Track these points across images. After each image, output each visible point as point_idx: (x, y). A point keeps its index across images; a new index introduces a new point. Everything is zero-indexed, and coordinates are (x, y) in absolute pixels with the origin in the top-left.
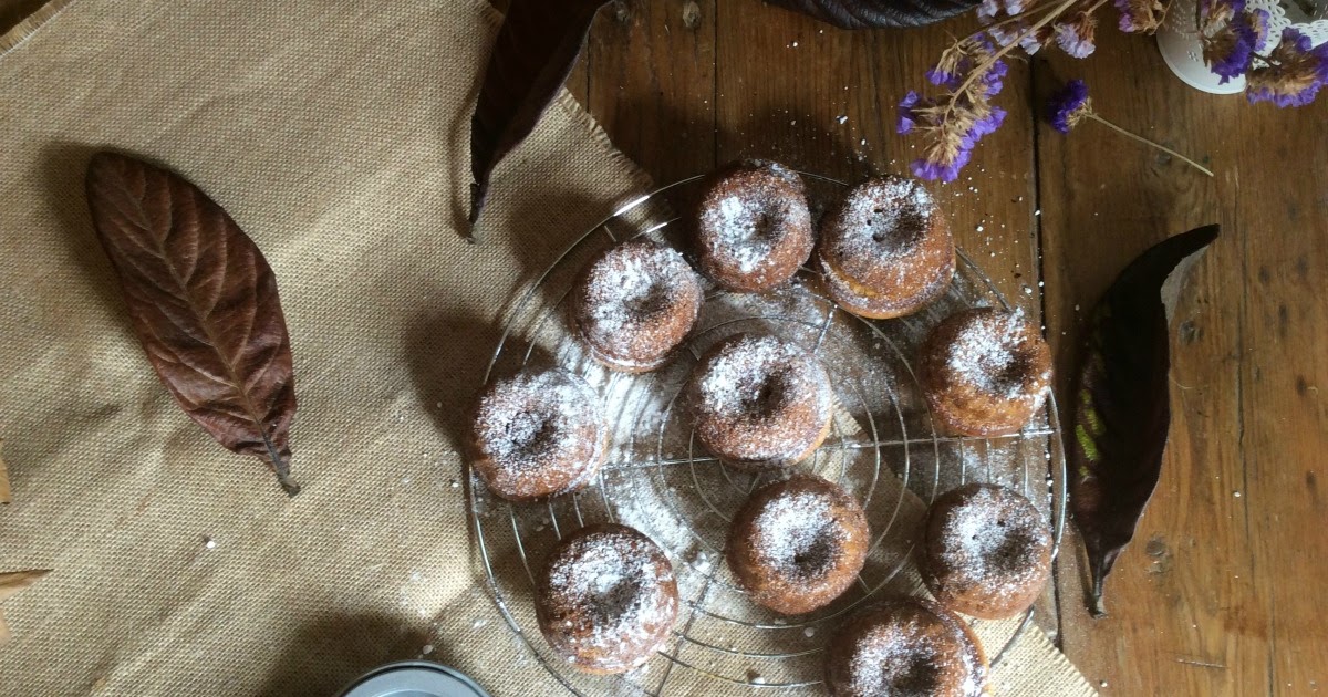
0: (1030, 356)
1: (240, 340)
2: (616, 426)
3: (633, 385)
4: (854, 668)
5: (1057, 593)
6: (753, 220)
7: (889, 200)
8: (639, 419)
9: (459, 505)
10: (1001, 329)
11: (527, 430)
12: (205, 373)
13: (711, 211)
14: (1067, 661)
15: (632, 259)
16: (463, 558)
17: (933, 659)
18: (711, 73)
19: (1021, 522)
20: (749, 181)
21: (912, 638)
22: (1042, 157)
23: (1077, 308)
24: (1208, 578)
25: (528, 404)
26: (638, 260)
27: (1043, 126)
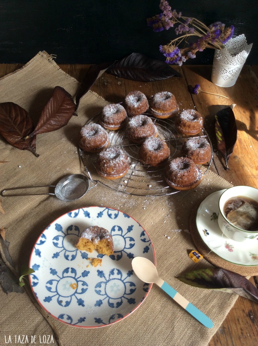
0: (197, 115)
1: (23, 128)
2: (111, 142)
3: (114, 135)
4: (171, 166)
5: (216, 167)
6: (136, 100)
7: (163, 95)
8: (116, 142)
9: (77, 156)
10: (190, 112)
11: (92, 133)
12: (15, 136)
13: (127, 98)
14: (221, 178)
15: (112, 106)
16: (79, 166)
17: (188, 162)
18: (124, 91)
19: (202, 142)
20: (134, 92)
21: (182, 160)
22: (193, 99)
23: (207, 120)
24: (249, 162)
25: (92, 129)
26: (113, 106)
27: (193, 95)
